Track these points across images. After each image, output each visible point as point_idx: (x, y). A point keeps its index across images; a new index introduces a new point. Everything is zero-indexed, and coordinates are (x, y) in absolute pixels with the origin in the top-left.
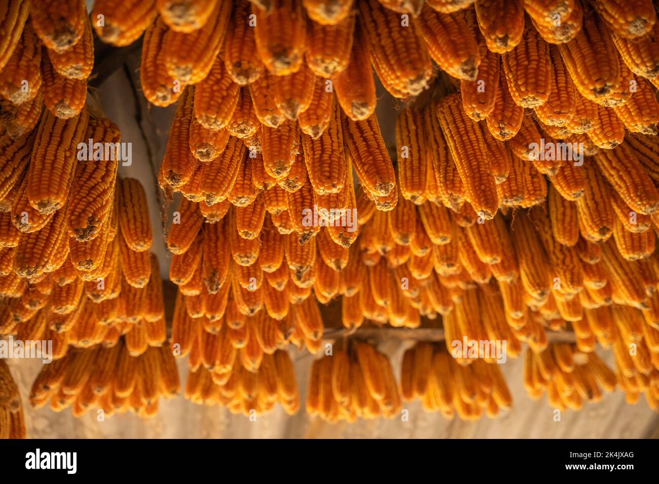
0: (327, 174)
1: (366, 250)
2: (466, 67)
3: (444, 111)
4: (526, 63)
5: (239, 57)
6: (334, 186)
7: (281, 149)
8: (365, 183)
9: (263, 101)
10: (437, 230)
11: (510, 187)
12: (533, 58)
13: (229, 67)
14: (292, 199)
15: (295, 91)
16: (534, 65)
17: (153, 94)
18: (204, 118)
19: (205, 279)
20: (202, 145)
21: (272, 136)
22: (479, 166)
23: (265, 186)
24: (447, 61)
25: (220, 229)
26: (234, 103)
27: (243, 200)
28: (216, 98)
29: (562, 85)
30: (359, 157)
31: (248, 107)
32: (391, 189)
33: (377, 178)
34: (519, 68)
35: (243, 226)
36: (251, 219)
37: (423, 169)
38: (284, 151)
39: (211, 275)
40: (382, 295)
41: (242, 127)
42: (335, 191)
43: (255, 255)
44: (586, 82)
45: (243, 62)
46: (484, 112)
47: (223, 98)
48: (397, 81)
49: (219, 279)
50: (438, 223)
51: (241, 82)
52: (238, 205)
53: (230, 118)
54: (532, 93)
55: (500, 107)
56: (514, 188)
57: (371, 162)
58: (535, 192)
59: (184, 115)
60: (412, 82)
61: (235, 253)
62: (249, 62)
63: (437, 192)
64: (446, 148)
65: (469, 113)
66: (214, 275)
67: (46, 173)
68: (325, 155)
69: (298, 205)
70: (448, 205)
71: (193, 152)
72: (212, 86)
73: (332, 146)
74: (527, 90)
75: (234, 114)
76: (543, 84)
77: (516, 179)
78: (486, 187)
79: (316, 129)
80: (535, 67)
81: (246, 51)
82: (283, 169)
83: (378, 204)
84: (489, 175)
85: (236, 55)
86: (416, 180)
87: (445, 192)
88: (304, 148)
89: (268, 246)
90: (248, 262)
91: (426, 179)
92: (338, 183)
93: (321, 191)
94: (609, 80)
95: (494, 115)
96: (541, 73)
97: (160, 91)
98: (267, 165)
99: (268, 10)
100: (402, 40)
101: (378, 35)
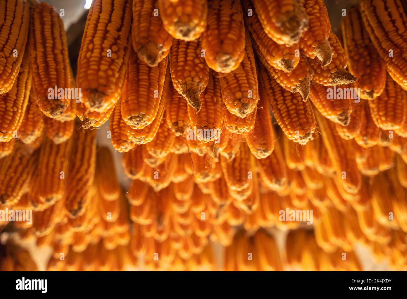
0: (238, 178)
2: (341, 118)
4: (386, 98)
5: (177, 118)
6: (243, 185)
12: (392, 96)
13: (170, 125)
17: (118, 147)
18: (153, 151)
20: (151, 157)
22: (346, 154)
24: (326, 111)
27: (179, 178)
33: (273, 176)
34: (381, 102)
35: (180, 192)
41: (179, 148)
45: (179, 122)
46: (352, 135)
47: (165, 137)
49: (163, 218)
54: (390, 122)
60: (301, 138)
62: (183, 121)
71: (145, 160)
74: (386, 120)
76: (400, 116)
79: (230, 154)
80: (393, 102)
81: (181, 114)
85: (174, 117)
92: (245, 183)
96: (398, 107)
97: (123, 145)
99: (198, 109)
100: (294, 107)
101: (276, 100)
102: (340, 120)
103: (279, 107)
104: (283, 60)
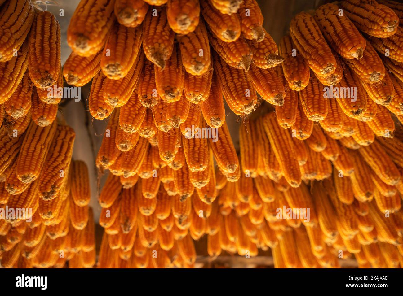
0: (197, 159)
1: (222, 205)
2: (277, 99)
3: (268, 121)
4: (313, 96)
5: (146, 92)
6: (201, 166)
7: (169, 144)
8: (220, 165)
9: (159, 116)
10: (266, 193)
11: (308, 167)
12: (316, 93)
13: (140, 97)
14: (176, 173)
15: (178, 112)
16: (317, 97)
17: (95, 113)
18: (124, 126)
19: (121, 224)
20: (123, 142)
21: (165, 137)
23: (160, 166)
24: (266, 95)
25: (132, 192)
26: (142, 118)
27: (146, 174)
28: (132, 115)
29: (334, 108)
30: (216, 149)
31: (151, 120)
32: (235, 168)
33: (227, 162)
34: (309, 99)
35: (146, 190)
36: (151, 186)
37: (256, 155)
38: (171, 146)
39: (125, 221)
40: (233, 234)
41: (147, 131)
42: (201, 169)
43: (153, 208)
44: (348, 107)
46: (289, 123)
47: (136, 115)
48: (237, 106)
49: (130, 223)
50: (266, 188)
51: (147, 106)
52: (143, 177)
53: (140, 126)
54: (317, 113)
55: (300, 121)
56: (311, 168)
57: (224, 152)
58: (324, 170)
59: (113, 124)
60: (246, 107)
61: (141, 207)
63: (264, 170)
64: (269, 143)
65: (281, 124)
66: (127, 220)
67: (28, 159)
68: (196, 148)
69: (180, 177)
70: (272, 177)
71: (117, 146)
72: (130, 108)
73: (200, 142)
74: (314, 111)
75: (142, 123)
76: (323, 108)
77: (312, 163)
78: (294, 167)
80: (318, 98)
81: (150, 89)
82: (171, 156)
83: (229, 177)
84: (295, 160)
85: (144, 91)
86: (252, 162)
87: (269, 170)
88: (184, 144)
89: (162, 203)
90: (148, 213)
91: (257, 162)
92: (204, 165)
93: (193, 170)
94: (361, 107)
95: (296, 125)
96: (321, 102)
97: (99, 111)
98: (161, 154)
99: (162, 68)
100: (240, 83)
101: (226, 80)
102: (276, 101)
103: (228, 85)
104: (228, 31)
